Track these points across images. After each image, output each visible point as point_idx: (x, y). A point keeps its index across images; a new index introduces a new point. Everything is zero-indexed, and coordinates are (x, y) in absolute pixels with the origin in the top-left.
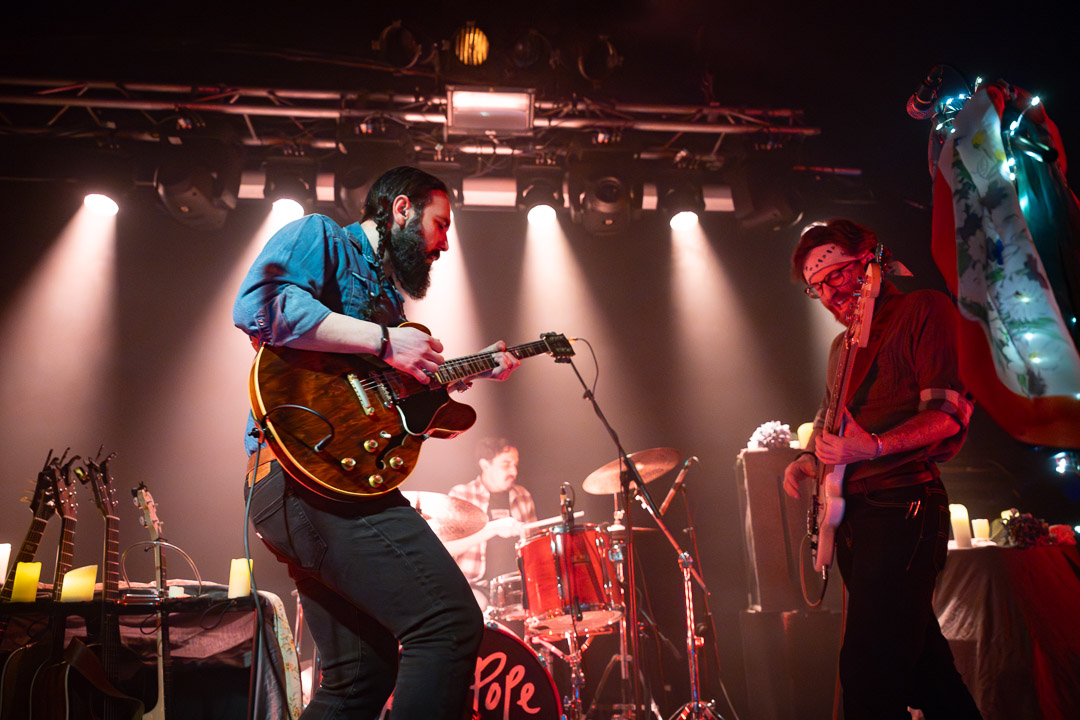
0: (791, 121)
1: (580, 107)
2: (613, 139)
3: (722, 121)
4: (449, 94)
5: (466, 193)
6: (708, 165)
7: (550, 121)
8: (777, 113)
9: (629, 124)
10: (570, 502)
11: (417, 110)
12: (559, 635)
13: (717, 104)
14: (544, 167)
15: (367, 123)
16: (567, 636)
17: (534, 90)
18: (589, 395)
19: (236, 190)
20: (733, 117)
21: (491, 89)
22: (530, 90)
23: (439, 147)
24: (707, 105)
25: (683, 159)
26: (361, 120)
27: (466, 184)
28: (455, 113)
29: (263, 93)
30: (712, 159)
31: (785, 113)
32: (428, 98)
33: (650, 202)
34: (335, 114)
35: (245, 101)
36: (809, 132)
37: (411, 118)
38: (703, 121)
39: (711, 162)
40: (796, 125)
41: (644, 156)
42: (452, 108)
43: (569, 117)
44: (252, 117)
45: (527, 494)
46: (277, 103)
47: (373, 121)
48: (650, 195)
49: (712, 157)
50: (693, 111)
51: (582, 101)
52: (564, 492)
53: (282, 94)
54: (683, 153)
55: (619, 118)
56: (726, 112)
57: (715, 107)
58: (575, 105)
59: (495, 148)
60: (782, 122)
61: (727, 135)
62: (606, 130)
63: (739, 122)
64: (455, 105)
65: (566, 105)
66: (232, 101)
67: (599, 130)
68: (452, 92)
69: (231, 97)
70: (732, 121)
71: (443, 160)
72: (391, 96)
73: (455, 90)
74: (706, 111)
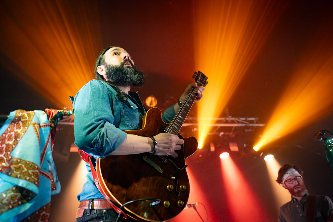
0: (255, 121)
3: (233, 122)
8: (251, 119)
13: (231, 117)
19: (69, 149)
24: (227, 117)
30: (231, 134)
31: (253, 119)
33: (212, 149)
36: (261, 125)
38: (227, 122)
40: (257, 123)
48: (212, 146)
50: (223, 119)
54: (222, 133)
56: (233, 119)
60: (252, 122)
61: (236, 127)
62: (196, 127)
63: (238, 122)
70: (236, 122)
74: (227, 119)
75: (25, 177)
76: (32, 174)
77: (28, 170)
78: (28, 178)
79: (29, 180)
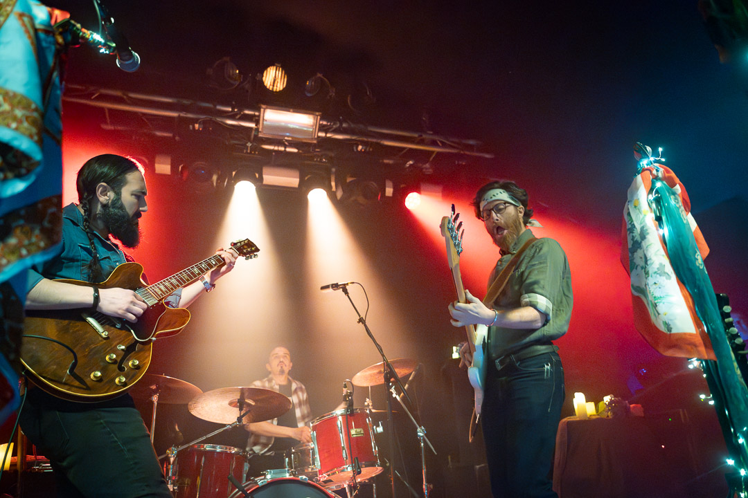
0: (475, 147)
1: (344, 125)
2: (368, 149)
3: (434, 143)
4: (262, 110)
5: (265, 177)
6: (424, 170)
7: (326, 134)
8: (468, 142)
9: (379, 141)
10: (350, 393)
11: (233, 117)
12: (340, 486)
13: (431, 133)
14: (321, 164)
15: (200, 124)
16: (346, 486)
17: (320, 113)
18: (361, 320)
20: (441, 142)
21: (291, 110)
22: (317, 114)
23: (249, 144)
24: (425, 133)
25: (411, 165)
26: (196, 121)
27: (265, 170)
28: (265, 123)
29: (118, 93)
30: (427, 168)
31: (471, 142)
32: (241, 110)
33: (389, 191)
34: (175, 114)
35: (103, 98)
36: (487, 156)
37: (230, 122)
38: (421, 142)
39: (427, 169)
40: (479, 150)
41: (386, 161)
42: (263, 119)
43: (336, 131)
44: (111, 110)
45: (303, 387)
46: (129, 102)
47: (204, 123)
48: (389, 187)
49: (427, 165)
50: (416, 135)
51: (346, 122)
52: (345, 387)
53: (133, 95)
54: (411, 162)
55: (373, 137)
56: (436, 138)
57: (430, 134)
58: (341, 124)
59: (285, 148)
60: (470, 147)
61: (438, 153)
62: (363, 143)
63: (444, 145)
64: (265, 118)
65: (334, 124)
66: (93, 98)
67: (359, 143)
68: (265, 109)
69: (93, 94)
70: (439, 144)
71: (251, 153)
72: (215, 106)
73: (267, 108)
74: (424, 136)
75: (6, 122)
76: (24, 119)
77: (12, 109)
78: (14, 125)
79: (16, 129)
